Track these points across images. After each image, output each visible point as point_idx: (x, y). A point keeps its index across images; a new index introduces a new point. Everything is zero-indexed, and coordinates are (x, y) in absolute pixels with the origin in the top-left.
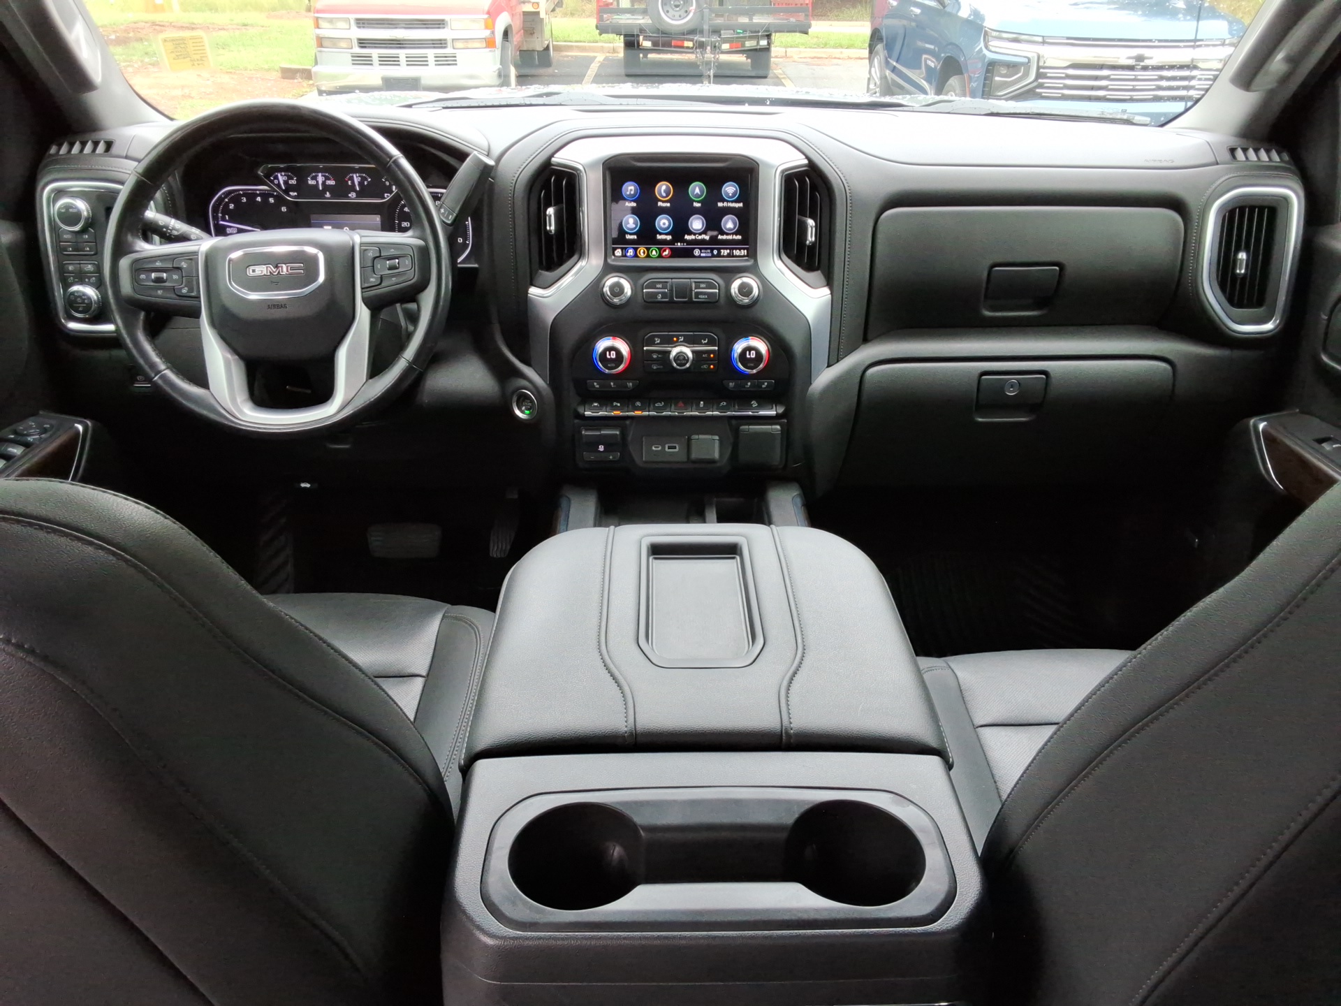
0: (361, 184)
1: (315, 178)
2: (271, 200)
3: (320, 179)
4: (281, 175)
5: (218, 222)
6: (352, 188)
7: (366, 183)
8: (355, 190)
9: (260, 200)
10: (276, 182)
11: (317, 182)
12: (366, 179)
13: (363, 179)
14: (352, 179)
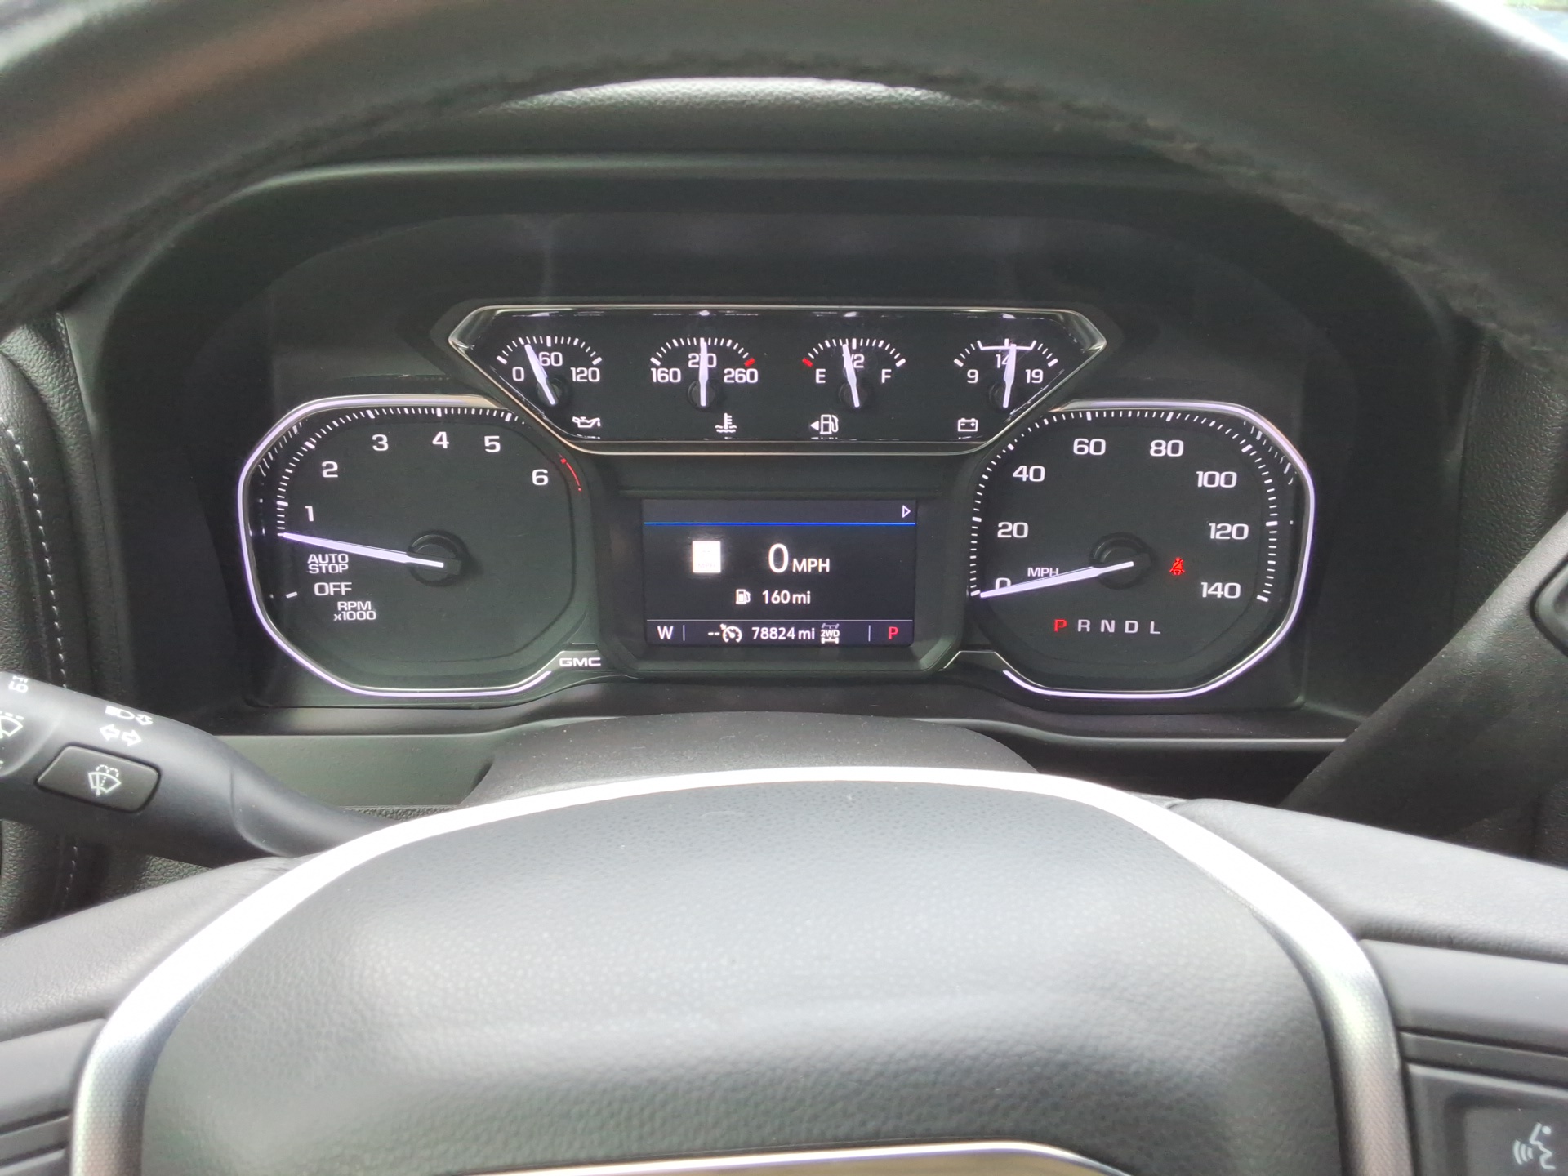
0: (866, 379)
1: (676, 359)
2: (492, 444)
3: (703, 361)
4: (538, 349)
5: (272, 529)
6: (834, 396)
7: (884, 376)
8: (837, 401)
9: (445, 444)
10: (518, 374)
11: (691, 376)
12: (890, 362)
13: (876, 360)
14: (833, 361)
